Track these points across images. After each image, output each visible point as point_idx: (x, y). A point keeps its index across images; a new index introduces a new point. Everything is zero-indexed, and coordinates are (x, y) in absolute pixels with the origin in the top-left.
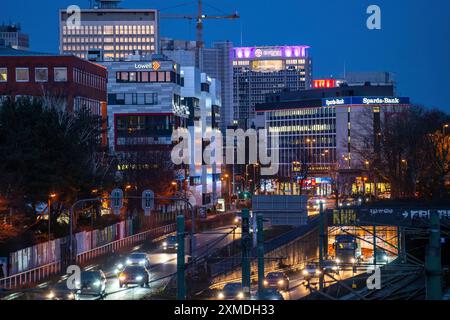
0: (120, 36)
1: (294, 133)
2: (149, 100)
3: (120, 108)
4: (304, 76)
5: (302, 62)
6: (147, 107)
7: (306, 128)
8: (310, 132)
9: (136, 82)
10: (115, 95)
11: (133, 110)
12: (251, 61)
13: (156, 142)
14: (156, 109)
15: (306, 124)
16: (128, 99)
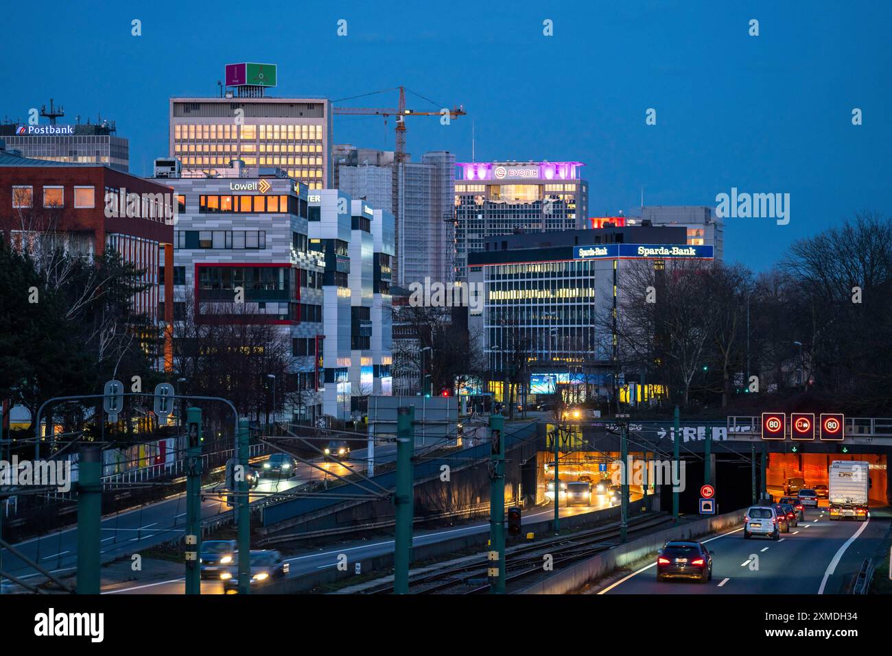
0: (266, 142)
1: (529, 300)
2: (252, 242)
3: (204, 255)
4: (573, 211)
5: (571, 188)
6: (249, 254)
7: (545, 294)
8: (554, 300)
9: (232, 211)
10: (197, 233)
11: (227, 258)
12: (488, 186)
13: (262, 311)
14: (263, 256)
15: (547, 288)
16: (219, 240)
